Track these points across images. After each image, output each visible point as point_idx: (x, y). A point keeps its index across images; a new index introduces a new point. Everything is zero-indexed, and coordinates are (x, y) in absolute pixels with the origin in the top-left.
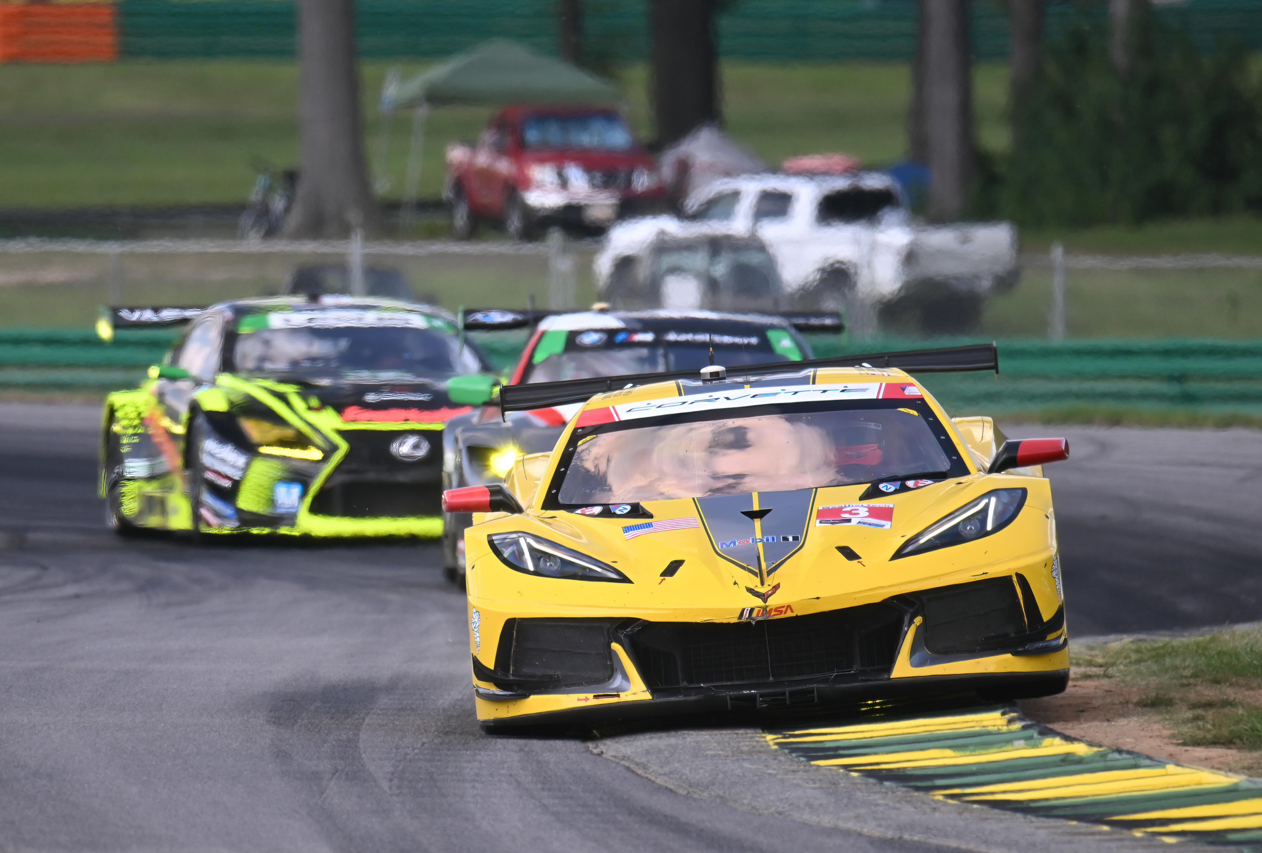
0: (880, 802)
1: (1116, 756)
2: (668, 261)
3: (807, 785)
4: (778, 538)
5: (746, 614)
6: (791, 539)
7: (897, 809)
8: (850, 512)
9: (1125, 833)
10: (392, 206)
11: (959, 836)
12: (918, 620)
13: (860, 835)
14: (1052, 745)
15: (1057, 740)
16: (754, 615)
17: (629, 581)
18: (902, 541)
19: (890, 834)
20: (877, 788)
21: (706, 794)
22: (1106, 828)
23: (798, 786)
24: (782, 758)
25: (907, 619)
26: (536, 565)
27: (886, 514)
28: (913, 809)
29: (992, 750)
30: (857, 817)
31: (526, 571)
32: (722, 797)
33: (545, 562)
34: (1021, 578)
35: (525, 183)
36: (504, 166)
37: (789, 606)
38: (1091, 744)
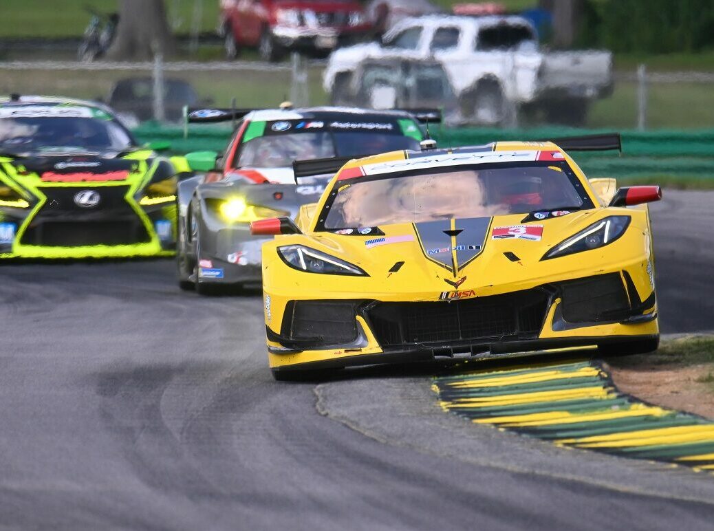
0: (520, 448)
1: (682, 416)
2: (372, 75)
3: (470, 437)
4: (466, 248)
5: (444, 296)
6: (474, 247)
7: (530, 453)
8: (514, 231)
9: (688, 469)
10: (184, 38)
11: (573, 472)
12: (558, 301)
13: (505, 471)
14: (637, 409)
15: (641, 406)
16: (449, 297)
17: (368, 276)
18: (548, 249)
19: (526, 470)
20: (517, 439)
21: (399, 443)
22: (674, 466)
23: (463, 437)
24: (451, 418)
25: (550, 300)
26: (307, 266)
27: (539, 231)
28: (541, 453)
29: (597, 412)
30: (504, 459)
31: (302, 270)
32: (410, 445)
33: (313, 263)
34: (626, 274)
35: (274, 21)
36: (260, 11)
37: (472, 291)
38: (664, 408)
